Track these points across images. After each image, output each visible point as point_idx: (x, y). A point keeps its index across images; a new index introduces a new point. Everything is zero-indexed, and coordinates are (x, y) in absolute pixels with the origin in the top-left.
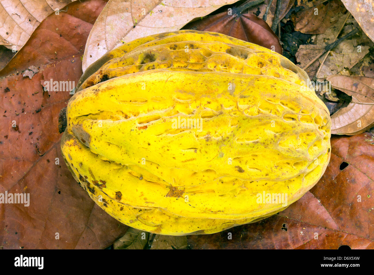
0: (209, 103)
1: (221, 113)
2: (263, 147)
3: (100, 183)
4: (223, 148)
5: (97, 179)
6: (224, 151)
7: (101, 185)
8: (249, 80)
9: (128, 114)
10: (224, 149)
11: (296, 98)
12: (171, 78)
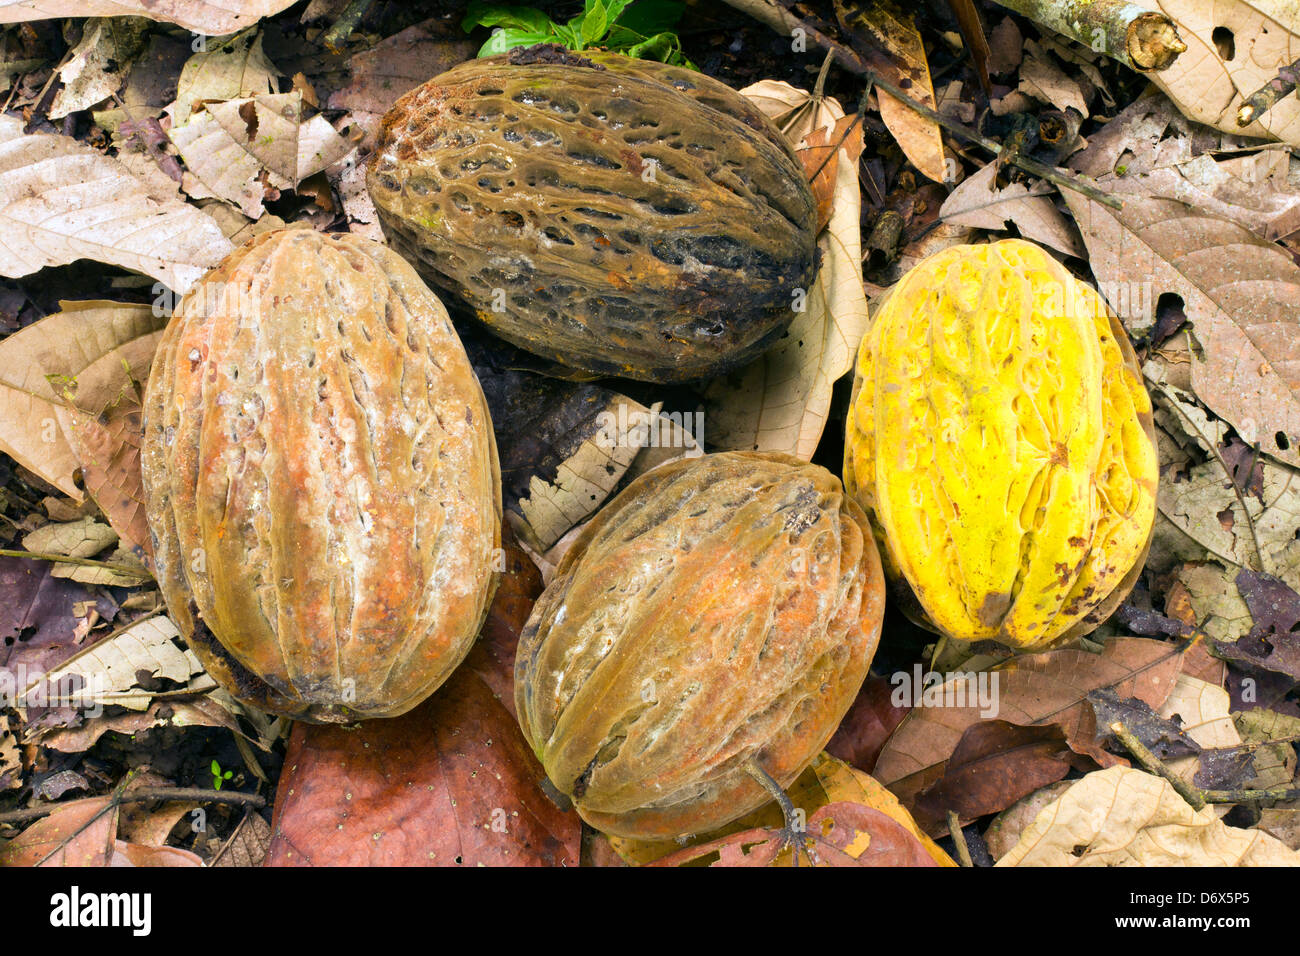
0: (917, 419)
1: (928, 398)
2: (974, 332)
3: (1061, 574)
4: (974, 389)
5: (1055, 577)
6: (980, 386)
7: (1065, 571)
8: (881, 367)
9: (945, 538)
10: (977, 386)
11: (906, 297)
12: (884, 476)
